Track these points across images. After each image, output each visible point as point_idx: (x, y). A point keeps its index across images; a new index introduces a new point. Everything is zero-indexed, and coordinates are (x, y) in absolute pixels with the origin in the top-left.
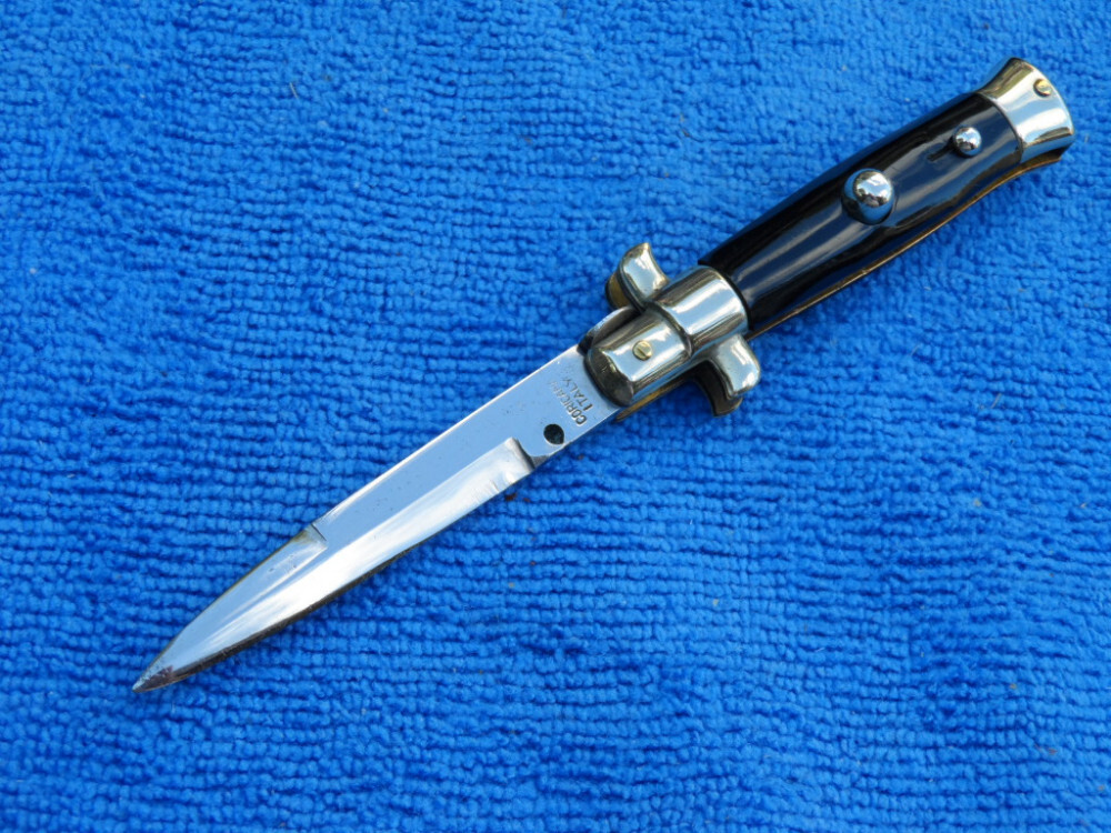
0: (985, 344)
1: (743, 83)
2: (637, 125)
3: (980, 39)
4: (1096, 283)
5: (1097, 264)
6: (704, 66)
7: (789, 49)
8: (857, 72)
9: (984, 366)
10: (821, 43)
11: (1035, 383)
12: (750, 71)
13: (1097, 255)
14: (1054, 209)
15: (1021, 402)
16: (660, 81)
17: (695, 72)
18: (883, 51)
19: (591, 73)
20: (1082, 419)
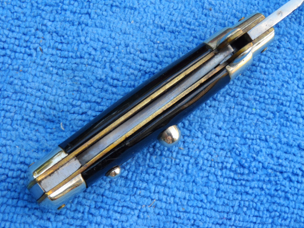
0: (155, 174)
1: (79, 24)
2: (17, 42)
3: (206, 15)
4: (222, 149)
5: (226, 139)
6: (63, 13)
7: (108, 8)
8: (138, 25)
9: (151, 185)
10: (125, 7)
11: (174, 196)
12: (84, 18)
13: (227, 135)
14: (214, 107)
15: (164, 205)
16: (38, 18)
17: (57, 16)
18: (155, 15)
19: (5, 12)
20: (191, 216)
